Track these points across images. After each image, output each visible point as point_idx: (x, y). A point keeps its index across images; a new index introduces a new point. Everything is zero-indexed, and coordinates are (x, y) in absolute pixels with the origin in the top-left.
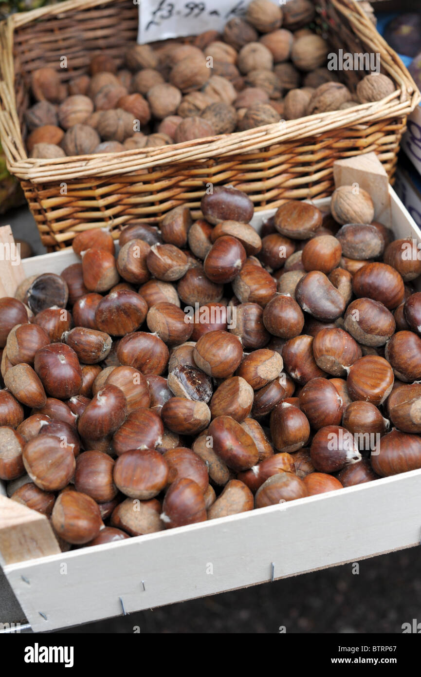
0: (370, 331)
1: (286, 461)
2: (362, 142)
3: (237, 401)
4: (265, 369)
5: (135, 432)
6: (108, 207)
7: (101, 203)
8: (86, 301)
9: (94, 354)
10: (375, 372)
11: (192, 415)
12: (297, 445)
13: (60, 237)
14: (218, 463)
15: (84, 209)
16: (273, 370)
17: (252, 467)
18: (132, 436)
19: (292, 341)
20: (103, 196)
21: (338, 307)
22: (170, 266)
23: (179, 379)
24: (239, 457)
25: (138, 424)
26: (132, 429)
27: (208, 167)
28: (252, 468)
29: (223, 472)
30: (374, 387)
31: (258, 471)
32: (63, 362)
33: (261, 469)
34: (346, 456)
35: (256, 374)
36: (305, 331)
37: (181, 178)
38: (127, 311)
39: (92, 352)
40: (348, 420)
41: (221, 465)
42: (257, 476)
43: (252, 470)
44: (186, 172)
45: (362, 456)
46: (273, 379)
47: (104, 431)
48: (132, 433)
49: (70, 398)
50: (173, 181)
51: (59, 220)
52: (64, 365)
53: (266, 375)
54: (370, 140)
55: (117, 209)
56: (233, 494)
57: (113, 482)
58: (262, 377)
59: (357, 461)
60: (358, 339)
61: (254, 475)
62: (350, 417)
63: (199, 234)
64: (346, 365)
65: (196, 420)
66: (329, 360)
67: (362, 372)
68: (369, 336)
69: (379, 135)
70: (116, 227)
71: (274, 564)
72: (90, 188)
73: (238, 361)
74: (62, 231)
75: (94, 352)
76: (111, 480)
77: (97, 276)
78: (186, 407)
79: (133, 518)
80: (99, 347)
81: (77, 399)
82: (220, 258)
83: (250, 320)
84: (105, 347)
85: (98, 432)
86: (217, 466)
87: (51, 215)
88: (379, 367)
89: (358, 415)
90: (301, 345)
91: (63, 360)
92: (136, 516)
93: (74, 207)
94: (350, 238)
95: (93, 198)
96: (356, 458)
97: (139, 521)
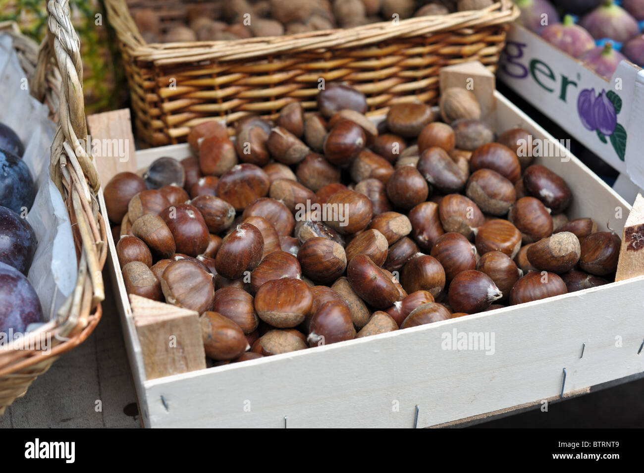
0: (493, 196)
1: (428, 297)
2: (467, 49)
3: (375, 243)
4: (396, 224)
5: (273, 269)
6: (226, 99)
7: (220, 93)
8: (206, 182)
9: (219, 218)
10: (503, 231)
11: (332, 252)
12: (434, 289)
13: (174, 132)
14: (358, 302)
15: (201, 101)
16: (404, 226)
17: (395, 302)
18: (270, 272)
19: (418, 206)
20: (223, 86)
21: (460, 178)
22: (293, 144)
23: (313, 228)
24: (383, 287)
25: (275, 262)
26: (270, 267)
27: (326, 60)
28: (395, 304)
29: (363, 312)
30: (505, 241)
31: (401, 306)
32: (192, 216)
33: (403, 304)
34: (487, 293)
35: (388, 228)
36: (430, 198)
37: (298, 72)
38: (250, 183)
39: (217, 216)
40: (483, 268)
41: (361, 305)
42: (399, 312)
43: (395, 305)
44: (304, 66)
45: (502, 294)
46: (404, 235)
47: (243, 263)
48: (270, 269)
49: (197, 256)
50: (291, 74)
51: (175, 112)
52: (192, 219)
53: (397, 230)
54: (473, 48)
55: (235, 103)
56: (380, 319)
57: (254, 311)
58: (394, 231)
59: (498, 297)
60: (482, 206)
61: (397, 311)
62: (485, 264)
63: (317, 124)
64: (473, 227)
65: (335, 258)
66: (456, 221)
67: (490, 230)
68: (493, 201)
69: (481, 45)
70: (230, 124)
71: (418, 407)
72: (210, 76)
73: (369, 214)
74: (176, 126)
75: (219, 217)
76: (252, 308)
77: (217, 158)
78: (325, 245)
79: (277, 344)
80: (225, 213)
81: (204, 257)
82: (342, 135)
83: (374, 191)
84: (230, 213)
85: (238, 264)
86: (357, 305)
87: (168, 106)
88: (506, 227)
89: (494, 260)
90: (427, 210)
91: (192, 214)
92: (280, 342)
93: (191, 98)
94: (462, 129)
95: (211, 88)
96: (497, 295)
97: (284, 347)
